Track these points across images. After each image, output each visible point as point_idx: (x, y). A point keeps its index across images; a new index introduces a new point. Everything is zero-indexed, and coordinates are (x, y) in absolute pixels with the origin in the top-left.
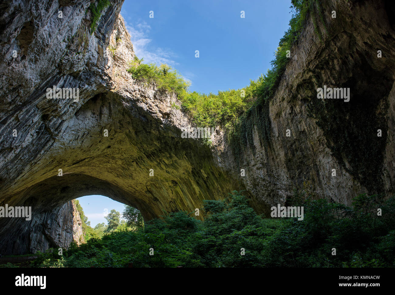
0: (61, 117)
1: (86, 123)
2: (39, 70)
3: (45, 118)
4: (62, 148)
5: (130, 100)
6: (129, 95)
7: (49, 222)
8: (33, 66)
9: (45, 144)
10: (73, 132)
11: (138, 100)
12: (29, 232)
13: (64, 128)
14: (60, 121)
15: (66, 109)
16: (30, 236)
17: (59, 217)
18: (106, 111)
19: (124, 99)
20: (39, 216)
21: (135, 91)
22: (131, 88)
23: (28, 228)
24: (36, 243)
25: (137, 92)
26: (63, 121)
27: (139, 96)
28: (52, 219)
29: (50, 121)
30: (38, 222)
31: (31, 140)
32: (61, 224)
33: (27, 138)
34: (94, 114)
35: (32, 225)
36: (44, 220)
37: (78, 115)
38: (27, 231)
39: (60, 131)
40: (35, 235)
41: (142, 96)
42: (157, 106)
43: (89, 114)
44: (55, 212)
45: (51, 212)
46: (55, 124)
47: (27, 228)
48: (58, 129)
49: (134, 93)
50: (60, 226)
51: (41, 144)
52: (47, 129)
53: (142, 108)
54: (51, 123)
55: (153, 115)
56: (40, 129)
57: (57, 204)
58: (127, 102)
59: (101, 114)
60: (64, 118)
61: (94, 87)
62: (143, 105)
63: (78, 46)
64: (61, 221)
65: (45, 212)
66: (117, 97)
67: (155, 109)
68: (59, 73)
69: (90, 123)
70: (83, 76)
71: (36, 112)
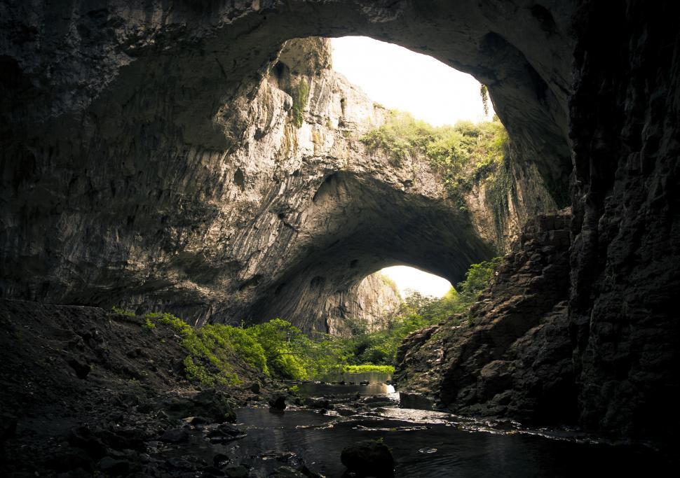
0: (296, 210)
1: (326, 207)
2: (258, 190)
3: (281, 216)
4: (307, 237)
5: (365, 174)
6: (361, 169)
7: (347, 304)
8: (252, 191)
9: (290, 238)
10: (315, 219)
11: (373, 172)
12: (325, 318)
13: (303, 219)
14: (297, 214)
15: (299, 203)
16: (326, 322)
17: (359, 297)
18: (342, 190)
19: (357, 174)
20: (333, 297)
21: (368, 162)
22: (362, 160)
23: (323, 312)
24: (335, 330)
25: (371, 163)
26: (300, 214)
27: (373, 168)
28: (350, 301)
29: (287, 217)
30: (333, 305)
31: (274, 239)
32: (363, 306)
33: (270, 238)
34: (332, 195)
35: (327, 309)
36: (340, 303)
37: (316, 200)
38: (322, 316)
39: (301, 223)
40: (332, 320)
41: (376, 167)
42: (395, 174)
43: (327, 197)
44: (353, 292)
45: (347, 291)
46: (292, 219)
47: (321, 313)
48: (298, 221)
49: (366, 166)
50: (361, 309)
51: (285, 239)
52: (287, 225)
53: (378, 181)
54: (289, 219)
55: (392, 186)
56: (280, 227)
57: (352, 282)
58: (361, 176)
59: (338, 195)
60: (300, 210)
61: (320, 175)
62: (379, 177)
63: (286, 154)
64: (362, 302)
65: (339, 292)
66: (349, 174)
67: (394, 179)
68: (278, 183)
69: (330, 206)
70: (303, 171)
71: (271, 216)
